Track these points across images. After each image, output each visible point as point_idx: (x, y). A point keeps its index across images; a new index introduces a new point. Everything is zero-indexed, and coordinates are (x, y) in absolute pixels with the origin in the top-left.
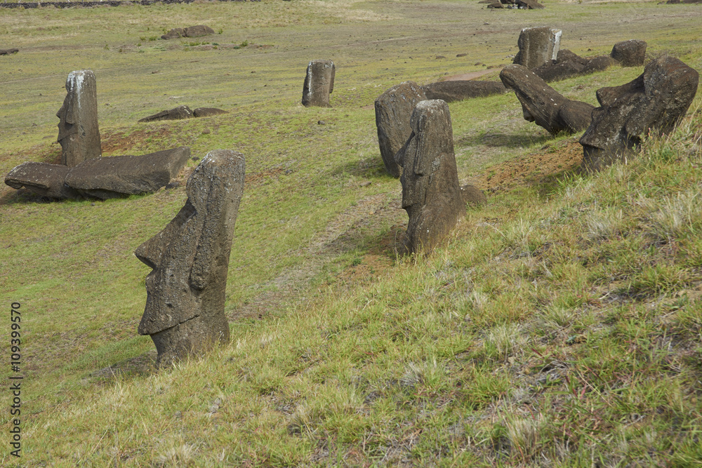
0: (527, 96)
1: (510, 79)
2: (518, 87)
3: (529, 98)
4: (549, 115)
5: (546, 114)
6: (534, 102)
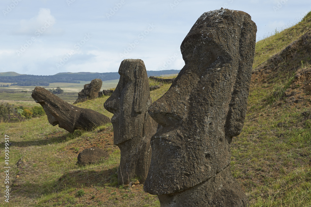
0: (56, 105)
1: (42, 95)
2: (49, 100)
3: (58, 107)
4: (74, 118)
5: (71, 117)
6: (62, 110)
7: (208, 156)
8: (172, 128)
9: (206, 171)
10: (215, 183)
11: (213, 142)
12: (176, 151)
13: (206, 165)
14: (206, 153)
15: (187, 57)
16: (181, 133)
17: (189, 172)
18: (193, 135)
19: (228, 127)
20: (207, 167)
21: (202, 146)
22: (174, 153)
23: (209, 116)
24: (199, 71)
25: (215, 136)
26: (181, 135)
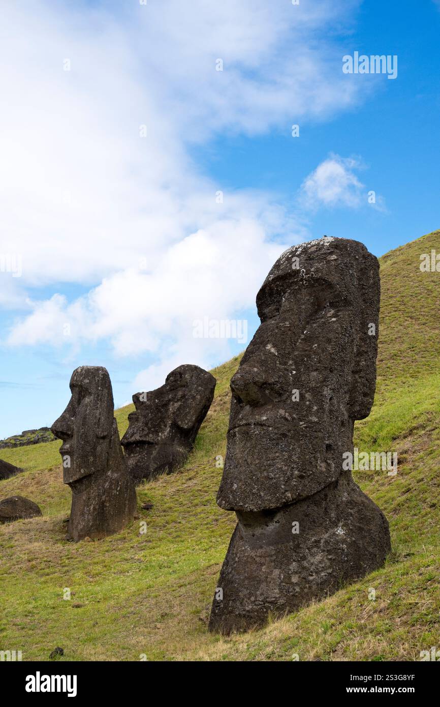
7: (329, 447)
8: (269, 407)
9: (329, 471)
10: (338, 490)
11: (335, 426)
12: (280, 441)
13: (329, 461)
14: (327, 442)
15: (266, 311)
16: (287, 414)
17: (305, 473)
18: (307, 416)
19: (353, 404)
20: (329, 465)
21: (322, 433)
22: (277, 444)
23: (330, 387)
24: (301, 323)
25: (337, 418)
26: (287, 416)
